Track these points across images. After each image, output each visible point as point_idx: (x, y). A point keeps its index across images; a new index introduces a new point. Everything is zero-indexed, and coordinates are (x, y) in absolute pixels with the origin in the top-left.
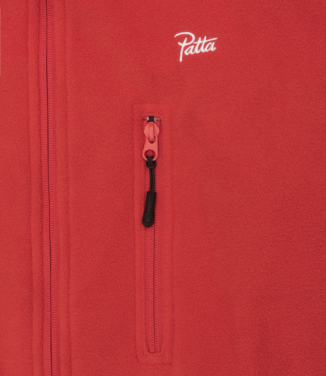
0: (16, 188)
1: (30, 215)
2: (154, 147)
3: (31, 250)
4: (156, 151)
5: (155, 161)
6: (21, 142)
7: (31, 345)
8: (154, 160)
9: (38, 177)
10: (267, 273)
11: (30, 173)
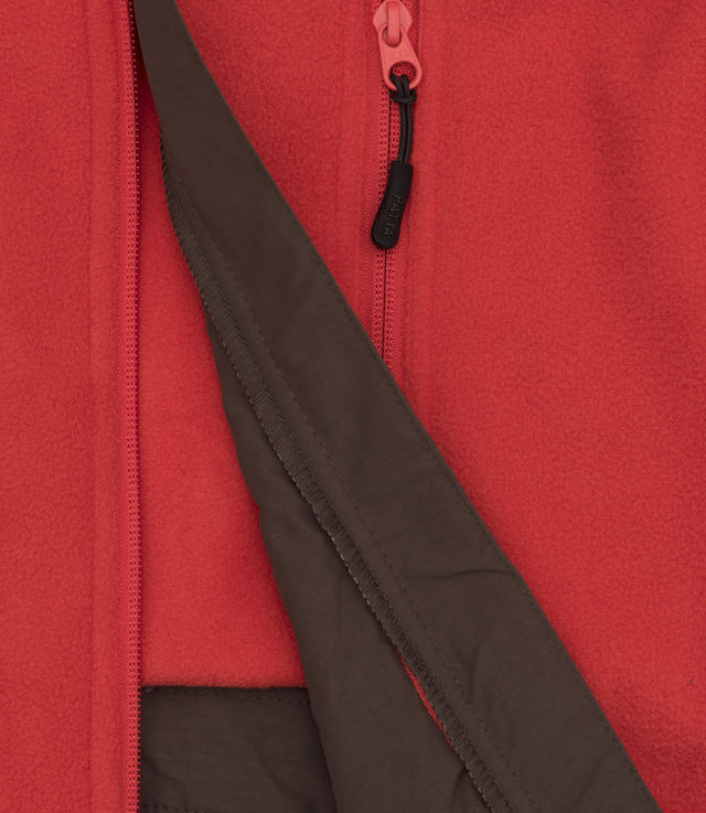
0: (55, 168)
1: (90, 239)
2: (405, 53)
3: (89, 328)
4: (413, 59)
5: (416, 87)
6: (69, 50)
7: (92, 564)
8: (412, 86)
9: (109, 139)
10: (694, 387)
11: (92, 132)
